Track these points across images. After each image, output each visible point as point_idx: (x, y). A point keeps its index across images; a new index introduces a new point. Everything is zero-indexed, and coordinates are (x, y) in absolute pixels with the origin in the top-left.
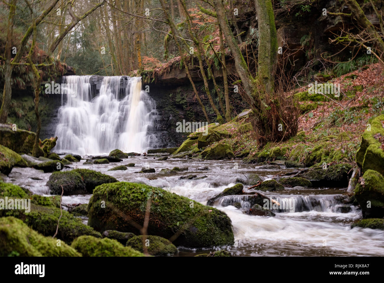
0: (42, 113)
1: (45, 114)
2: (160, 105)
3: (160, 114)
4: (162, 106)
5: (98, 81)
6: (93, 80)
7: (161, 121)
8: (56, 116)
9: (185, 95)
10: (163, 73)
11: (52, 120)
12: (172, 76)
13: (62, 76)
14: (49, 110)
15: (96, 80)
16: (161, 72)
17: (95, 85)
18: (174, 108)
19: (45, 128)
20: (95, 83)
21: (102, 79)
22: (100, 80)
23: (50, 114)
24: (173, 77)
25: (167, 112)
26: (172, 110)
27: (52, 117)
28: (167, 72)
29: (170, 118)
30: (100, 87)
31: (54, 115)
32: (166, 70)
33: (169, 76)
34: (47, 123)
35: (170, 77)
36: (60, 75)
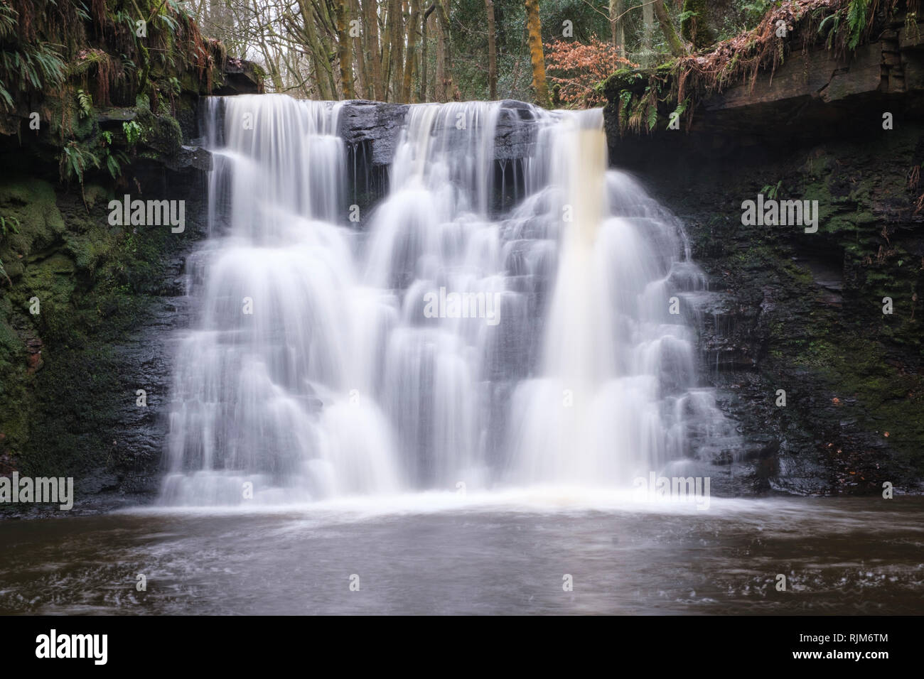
0: (106, 271)
1: (121, 280)
2: (713, 242)
3: (715, 287)
4: (719, 246)
5: (381, 123)
6: (357, 122)
7: (727, 324)
8: (176, 291)
9: (864, 186)
10: (739, 75)
11: (156, 308)
12: (788, 86)
13: (204, 94)
14: (141, 256)
15: (371, 120)
16: (724, 72)
17: (369, 143)
18: (785, 256)
19: (119, 349)
20: (368, 135)
21: (400, 117)
22: (391, 120)
23: (143, 278)
24: (796, 91)
25: (747, 276)
26: (769, 267)
27: (155, 293)
28: (765, 71)
29: (767, 307)
30: (391, 151)
31: (169, 282)
32: (756, 59)
33: (773, 88)
34: (131, 329)
35: (777, 92)
36: (196, 90)
